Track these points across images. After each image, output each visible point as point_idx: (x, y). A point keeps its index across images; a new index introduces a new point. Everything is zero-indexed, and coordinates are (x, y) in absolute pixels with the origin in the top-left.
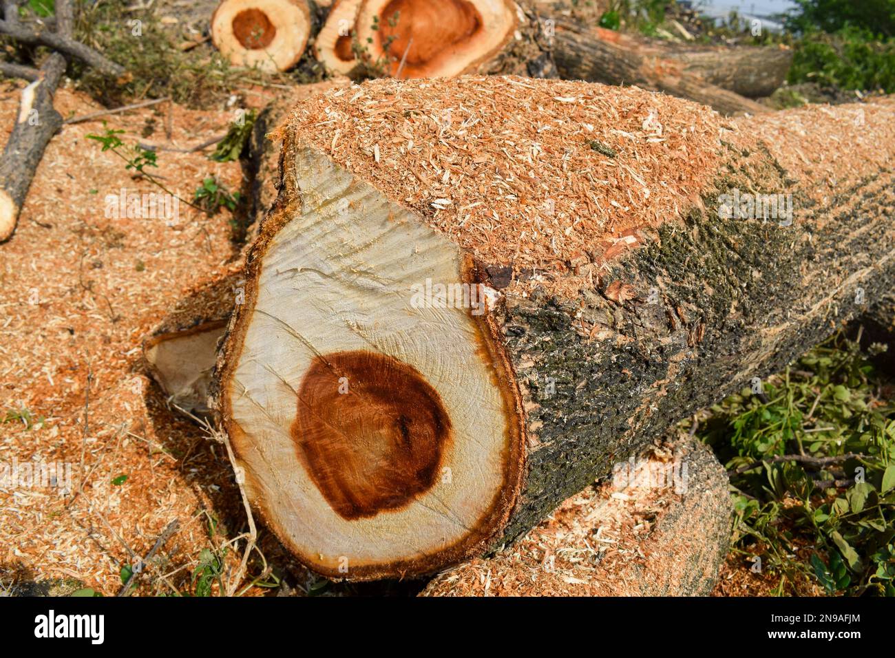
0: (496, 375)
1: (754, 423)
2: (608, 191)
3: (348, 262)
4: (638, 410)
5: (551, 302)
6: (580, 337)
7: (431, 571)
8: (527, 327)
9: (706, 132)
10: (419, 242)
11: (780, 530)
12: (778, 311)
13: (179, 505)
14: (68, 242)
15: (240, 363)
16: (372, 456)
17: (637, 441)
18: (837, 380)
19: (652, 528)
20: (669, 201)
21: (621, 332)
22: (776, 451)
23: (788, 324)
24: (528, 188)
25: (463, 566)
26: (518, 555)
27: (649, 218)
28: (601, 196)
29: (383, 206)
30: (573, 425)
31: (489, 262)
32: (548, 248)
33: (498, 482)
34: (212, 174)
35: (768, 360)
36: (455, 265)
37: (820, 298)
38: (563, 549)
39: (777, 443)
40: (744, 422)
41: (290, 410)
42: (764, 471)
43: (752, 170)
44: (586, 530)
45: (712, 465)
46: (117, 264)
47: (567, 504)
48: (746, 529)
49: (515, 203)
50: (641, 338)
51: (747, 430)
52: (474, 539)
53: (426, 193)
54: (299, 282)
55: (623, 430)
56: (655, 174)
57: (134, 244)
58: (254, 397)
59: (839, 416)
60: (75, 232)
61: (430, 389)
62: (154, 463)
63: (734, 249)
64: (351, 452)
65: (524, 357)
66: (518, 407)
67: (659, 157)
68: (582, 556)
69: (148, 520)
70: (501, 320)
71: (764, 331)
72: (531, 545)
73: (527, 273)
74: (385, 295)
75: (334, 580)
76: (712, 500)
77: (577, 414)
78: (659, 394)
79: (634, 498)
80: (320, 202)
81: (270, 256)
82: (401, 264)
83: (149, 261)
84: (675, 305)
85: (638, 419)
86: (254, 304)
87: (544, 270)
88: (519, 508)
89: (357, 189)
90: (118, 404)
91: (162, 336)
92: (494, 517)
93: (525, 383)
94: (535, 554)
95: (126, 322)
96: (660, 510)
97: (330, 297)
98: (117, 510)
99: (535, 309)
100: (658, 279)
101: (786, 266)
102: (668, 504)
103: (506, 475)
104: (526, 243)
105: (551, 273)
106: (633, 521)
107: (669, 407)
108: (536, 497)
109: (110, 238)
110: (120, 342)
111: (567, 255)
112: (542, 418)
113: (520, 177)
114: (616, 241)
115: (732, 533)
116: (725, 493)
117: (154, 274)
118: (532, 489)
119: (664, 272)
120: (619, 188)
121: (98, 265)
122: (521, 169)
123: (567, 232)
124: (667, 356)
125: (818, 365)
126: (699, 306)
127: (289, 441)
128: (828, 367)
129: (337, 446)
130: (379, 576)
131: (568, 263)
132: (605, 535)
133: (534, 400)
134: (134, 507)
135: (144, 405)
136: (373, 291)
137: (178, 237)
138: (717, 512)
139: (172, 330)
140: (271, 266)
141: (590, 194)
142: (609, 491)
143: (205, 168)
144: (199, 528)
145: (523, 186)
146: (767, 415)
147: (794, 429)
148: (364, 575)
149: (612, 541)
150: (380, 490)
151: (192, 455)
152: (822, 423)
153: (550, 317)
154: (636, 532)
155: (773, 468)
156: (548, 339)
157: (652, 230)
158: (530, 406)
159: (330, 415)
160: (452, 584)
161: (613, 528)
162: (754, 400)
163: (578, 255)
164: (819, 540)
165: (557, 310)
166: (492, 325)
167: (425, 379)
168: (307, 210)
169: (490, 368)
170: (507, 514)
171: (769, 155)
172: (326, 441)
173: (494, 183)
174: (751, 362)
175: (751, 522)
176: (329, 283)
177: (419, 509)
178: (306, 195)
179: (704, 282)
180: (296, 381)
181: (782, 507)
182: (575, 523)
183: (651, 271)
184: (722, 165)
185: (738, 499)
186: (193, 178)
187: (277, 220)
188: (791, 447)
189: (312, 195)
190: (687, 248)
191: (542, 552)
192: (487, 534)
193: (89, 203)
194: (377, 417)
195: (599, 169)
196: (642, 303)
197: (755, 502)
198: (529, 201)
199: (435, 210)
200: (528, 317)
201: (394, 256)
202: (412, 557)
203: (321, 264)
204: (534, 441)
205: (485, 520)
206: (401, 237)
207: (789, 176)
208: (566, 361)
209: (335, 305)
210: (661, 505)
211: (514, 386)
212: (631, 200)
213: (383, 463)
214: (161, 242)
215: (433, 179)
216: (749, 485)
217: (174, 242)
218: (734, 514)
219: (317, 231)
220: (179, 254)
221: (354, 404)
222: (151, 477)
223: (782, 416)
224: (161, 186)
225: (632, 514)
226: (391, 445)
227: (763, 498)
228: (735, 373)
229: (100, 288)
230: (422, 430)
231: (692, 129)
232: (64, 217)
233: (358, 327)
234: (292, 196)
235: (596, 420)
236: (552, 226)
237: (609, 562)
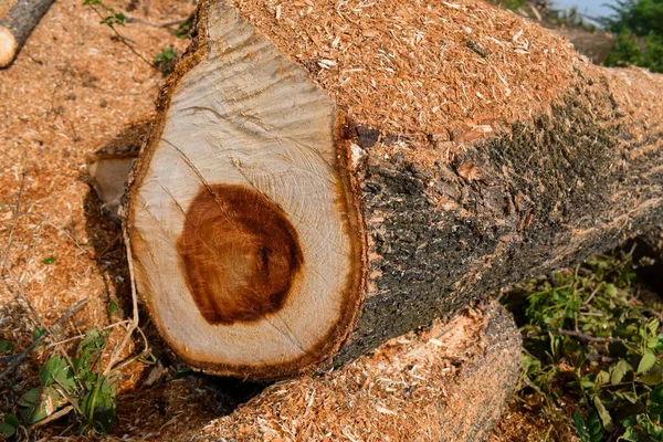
0: (349, 224)
1: (545, 301)
2: (475, 83)
3: (239, 106)
4: (465, 276)
5: (409, 167)
6: (429, 204)
7: (269, 378)
8: (383, 186)
9: (563, 57)
10: (302, 95)
11: (553, 387)
12: (588, 217)
13: (90, 288)
14: (53, 76)
15: (145, 181)
16: (236, 275)
17: (458, 301)
18: (609, 280)
19: (457, 373)
20: (525, 103)
21: (465, 206)
22: (557, 325)
23: (593, 229)
24: (407, 66)
25: (294, 382)
26: (343, 378)
27: (506, 113)
28: (469, 86)
29: (276, 58)
30: (408, 279)
31: (360, 121)
32: (415, 120)
33: (335, 316)
34: (172, 46)
35: (571, 254)
36: (330, 120)
37: (621, 213)
38: (382, 379)
39: (559, 319)
40: (538, 299)
41: (178, 227)
42: (549, 339)
43: (593, 97)
44: (403, 365)
45: (512, 329)
46: (87, 100)
47: (392, 342)
48: (528, 383)
49: (392, 76)
50: (480, 215)
51: (539, 305)
52: (307, 360)
53: (315, 53)
54: (199, 119)
55: (450, 290)
56: (517, 78)
57: (103, 87)
58: (152, 211)
59: (606, 306)
60: (60, 70)
61: (291, 227)
62: (79, 252)
63: (567, 158)
64: (220, 269)
65: (376, 212)
66: (364, 256)
67: (522, 66)
68: (396, 387)
69: (64, 295)
70: (361, 176)
71: (574, 230)
72: (357, 370)
73: (392, 138)
74: (266, 139)
75: (194, 370)
76: (507, 356)
77: (414, 270)
78: (485, 266)
79: (446, 345)
80: (224, 50)
81: (178, 94)
82: (283, 113)
83: (112, 101)
84: (514, 193)
85: (463, 283)
86: (161, 133)
87: (408, 139)
88: (349, 342)
89: (256, 41)
90: (62, 203)
91: (102, 155)
92: (326, 346)
93: (373, 235)
94: (358, 379)
95: (84, 143)
96: (466, 359)
97: (221, 135)
98: (42, 283)
99: (393, 171)
100: (504, 168)
101: (603, 182)
102: (473, 355)
103: (343, 312)
104: (396, 112)
105: (414, 143)
106: (442, 363)
107: (489, 278)
108: (366, 335)
109: (86, 80)
110: (76, 157)
111: (430, 129)
112: (383, 269)
113: (401, 56)
114: (475, 127)
115: (517, 384)
116: (518, 353)
117: (113, 112)
118: (363, 328)
119: (510, 164)
120: (485, 83)
121: (73, 98)
122: (403, 50)
123: (434, 110)
124: (499, 235)
125: (597, 266)
126: (532, 199)
127: (174, 252)
128: (604, 269)
129: (210, 262)
130: (228, 373)
131: (430, 137)
132: (418, 372)
133: (379, 252)
134: (56, 283)
135: (82, 206)
136: (256, 134)
137: (138, 88)
138: (510, 367)
139: (110, 152)
140: (177, 102)
141: (460, 82)
142: (427, 336)
143: (167, 40)
144: (103, 308)
145: (403, 63)
146: (556, 297)
147: (573, 311)
148: (217, 371)
149: (423, 379)
150: (238, 304)
151: (110, 250)
152: (595, 309)
153: (406, 181)
154: (443, 374)
155: (555, 339)
156: (400, 200)
157: (507, 124)
158: (373, 256)
159: (208, 237)
160: (280, 396)
161: (425, 367)
162: (546, 284)
163: (440, 131)
164: (582, 401)
165: (413, 176)
166: (353, 179)
167: (288, 218)
168: (212, 55)
169: (345, 217)
170: (338, 345)
171: (607, 89)
172: (202, 257)
173: (377, 56)
174: (558, 254)
175: (533, 378)
176: (222, 124)
177: (267, 325)
178: (213, 42)
179: (539, 180)
180: (185, 203)
181: (558, 370)
182: (396, 358)
183: (499, 159)
184: (572, 86)
185: (526, 358)
186: (156, 46)
187: (187, 62)
188: (569, 323)
189: (218, 43)
190: (531, 147)
191: (364, 378)
192: (319, 358)
193: (75, 51)
194: (244, 244)
195: (470, 63)
196: (487, 185)
197: (538, 363)
198: (406, 76)
199: (320, 68)
200: (386, 177)
201: (278, 106)
202: (256, 364)
203: (217, 105)
204: (372, 288)
205: (319, 346)
206: (287, 89)
207: (619, 110)
208: (413, 222)
209: (224, 143)
210: (467, 354)
211: (363, 237)
212: (494, 95)
213: (244, 283)
214: (124, 89)
215: (324, 43)
216: (535, 347)
217: (133, 91)
218: (521, 370)
219: (218, 75)
220: (135, 100)
221: (228, 230)
222: (73, 263)
223: (567, 299)
224: (131, 48)
225: (443, 358)
226: (252, 268)
227: (545, 361)
228: (545, 260)
229: (69, 115)
230: (279, 261)
231: (553, 51)
232: (53, 58)
233: (240, 165)
234: (202, 42)
235: (430, 278)
236: (422, 102)
237: (417, 396)
